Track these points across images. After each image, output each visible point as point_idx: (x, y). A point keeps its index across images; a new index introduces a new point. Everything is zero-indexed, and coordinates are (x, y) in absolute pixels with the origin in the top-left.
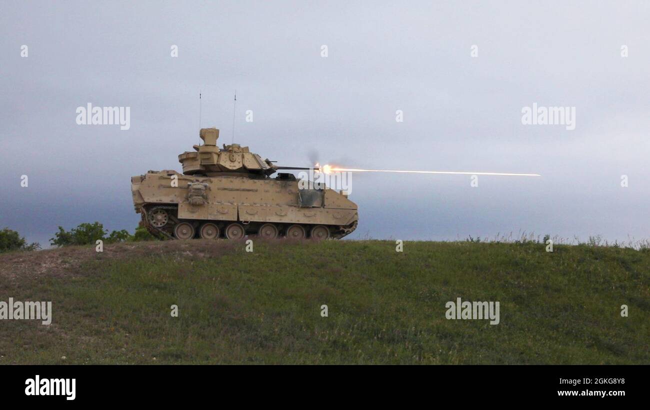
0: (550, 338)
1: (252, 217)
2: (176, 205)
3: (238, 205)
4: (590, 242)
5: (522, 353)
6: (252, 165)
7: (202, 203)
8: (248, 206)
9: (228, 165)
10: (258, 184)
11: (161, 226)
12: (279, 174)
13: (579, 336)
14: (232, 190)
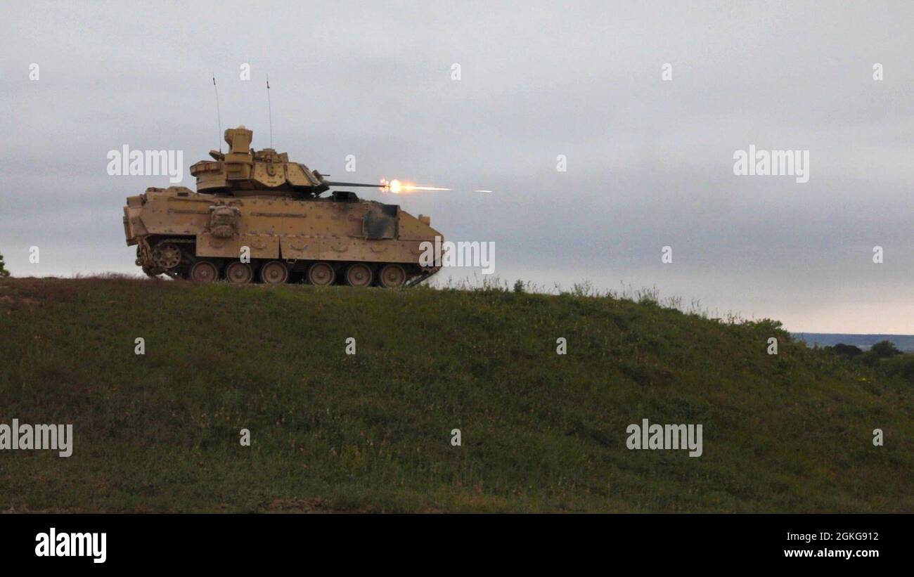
0: (518, 423)
1: (299, 253)
2: (194, 237)
3: (279, 237)
4: (575, 291)
5: (479, 444)
6: (299, 180)
7: (228, 234)
8: (293, 238)
9: (265, 180)
10: (307, 207)
11: (172, 267)
12: (334, 193)
13: (556, 420)
14: (270, 216)
